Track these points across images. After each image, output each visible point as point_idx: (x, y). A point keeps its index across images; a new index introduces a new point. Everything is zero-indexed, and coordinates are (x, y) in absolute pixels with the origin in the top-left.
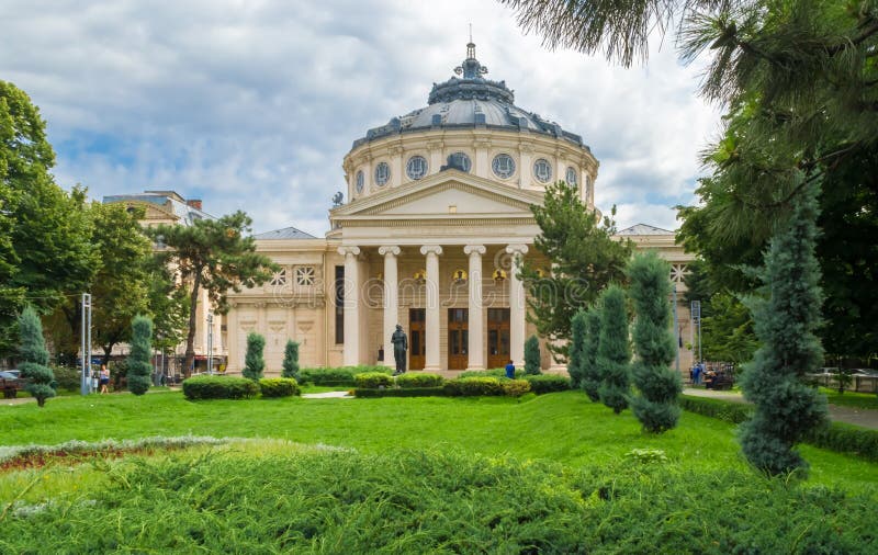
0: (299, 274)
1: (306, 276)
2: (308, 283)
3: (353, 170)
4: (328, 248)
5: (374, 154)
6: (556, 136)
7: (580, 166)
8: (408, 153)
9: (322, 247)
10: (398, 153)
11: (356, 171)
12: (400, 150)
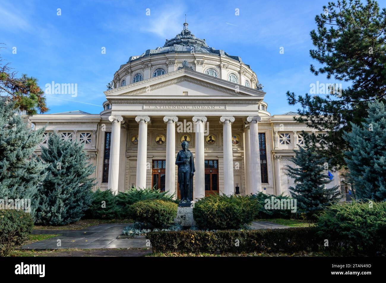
0: (81, 136)
1: (85, 138)
2: (87, 142)
3: (120, 80)
4: (101, 120)
5: (133, 69)
6: (240, 62)
7: (251, 81)
8: (154, 67)
9: (97, 120)
10: (148, 67)
11: (121, 80)
12: (150, 65)
